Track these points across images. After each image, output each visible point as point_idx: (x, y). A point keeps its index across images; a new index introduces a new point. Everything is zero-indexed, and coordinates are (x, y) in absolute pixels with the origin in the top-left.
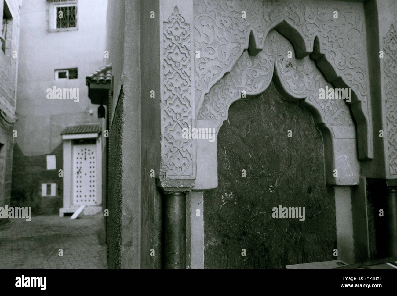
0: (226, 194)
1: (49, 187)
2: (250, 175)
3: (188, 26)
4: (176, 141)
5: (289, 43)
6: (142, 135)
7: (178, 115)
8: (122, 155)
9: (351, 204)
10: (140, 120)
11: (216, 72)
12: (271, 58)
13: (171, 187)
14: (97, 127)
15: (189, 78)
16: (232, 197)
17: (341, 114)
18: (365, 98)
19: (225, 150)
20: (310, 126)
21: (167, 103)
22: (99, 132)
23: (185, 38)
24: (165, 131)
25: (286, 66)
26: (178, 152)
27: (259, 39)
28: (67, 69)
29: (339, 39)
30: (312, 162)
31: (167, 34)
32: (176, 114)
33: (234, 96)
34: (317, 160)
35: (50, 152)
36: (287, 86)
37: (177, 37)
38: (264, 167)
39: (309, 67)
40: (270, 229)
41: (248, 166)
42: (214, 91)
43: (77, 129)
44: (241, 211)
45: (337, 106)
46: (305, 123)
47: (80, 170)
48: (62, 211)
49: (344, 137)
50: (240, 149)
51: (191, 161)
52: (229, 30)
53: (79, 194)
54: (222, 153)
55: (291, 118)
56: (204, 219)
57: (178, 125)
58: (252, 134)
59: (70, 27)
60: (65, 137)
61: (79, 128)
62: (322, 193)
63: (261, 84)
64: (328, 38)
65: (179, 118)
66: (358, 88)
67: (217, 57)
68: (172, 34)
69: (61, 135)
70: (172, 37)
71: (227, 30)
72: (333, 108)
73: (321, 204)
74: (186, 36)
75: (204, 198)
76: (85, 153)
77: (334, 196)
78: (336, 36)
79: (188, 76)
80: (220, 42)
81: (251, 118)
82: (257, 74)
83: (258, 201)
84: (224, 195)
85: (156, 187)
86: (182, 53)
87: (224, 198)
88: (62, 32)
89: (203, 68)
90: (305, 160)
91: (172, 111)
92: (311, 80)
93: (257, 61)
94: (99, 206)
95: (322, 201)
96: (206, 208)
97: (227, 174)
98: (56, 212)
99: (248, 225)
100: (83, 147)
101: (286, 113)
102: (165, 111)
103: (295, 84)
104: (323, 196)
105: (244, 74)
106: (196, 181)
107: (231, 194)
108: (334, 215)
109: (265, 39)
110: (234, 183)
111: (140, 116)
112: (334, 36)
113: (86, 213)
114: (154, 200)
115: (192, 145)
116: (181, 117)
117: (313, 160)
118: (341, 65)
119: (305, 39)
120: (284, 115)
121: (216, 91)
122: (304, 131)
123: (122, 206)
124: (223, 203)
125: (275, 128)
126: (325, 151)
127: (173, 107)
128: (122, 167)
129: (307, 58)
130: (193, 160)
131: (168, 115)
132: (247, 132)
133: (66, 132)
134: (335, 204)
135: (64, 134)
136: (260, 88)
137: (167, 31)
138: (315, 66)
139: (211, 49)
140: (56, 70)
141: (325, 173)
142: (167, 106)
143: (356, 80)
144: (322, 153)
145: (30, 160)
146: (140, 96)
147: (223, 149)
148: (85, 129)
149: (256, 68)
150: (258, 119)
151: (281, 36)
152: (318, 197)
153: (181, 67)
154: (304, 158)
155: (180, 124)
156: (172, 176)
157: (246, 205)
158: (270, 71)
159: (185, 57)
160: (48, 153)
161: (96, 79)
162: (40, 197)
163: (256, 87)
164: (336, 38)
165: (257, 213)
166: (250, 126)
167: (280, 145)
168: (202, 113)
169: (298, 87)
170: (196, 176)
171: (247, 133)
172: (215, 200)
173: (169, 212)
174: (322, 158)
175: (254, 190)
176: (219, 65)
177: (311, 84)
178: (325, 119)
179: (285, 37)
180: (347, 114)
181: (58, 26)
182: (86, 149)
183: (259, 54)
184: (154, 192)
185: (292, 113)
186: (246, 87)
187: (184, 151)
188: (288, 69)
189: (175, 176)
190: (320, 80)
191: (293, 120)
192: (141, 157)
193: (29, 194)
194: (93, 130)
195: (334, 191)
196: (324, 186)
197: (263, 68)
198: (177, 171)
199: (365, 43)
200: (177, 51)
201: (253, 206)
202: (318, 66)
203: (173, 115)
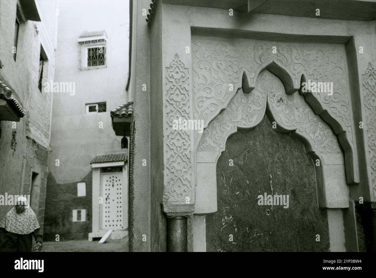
0: (226, 217)
1: (79, 212)
2: (248, 200)
3: (187, 70)
4: (177, 170)
5: (280, 81)
6: (151, 165)
7: (178, 148)
8: (134, 183)
9: (343, 225)
10: (150, 152)
11: (213, 109)
12: (264, 95)
13: (173, 212)
14: (124, 156)
15: (189, 115)
16: (231, 220)
17: (329, 143)
18: (350, 128)
19: (224, 177)
20: (302, 154)
21: (169, 138)
22: (125, 161)
23: (184, 81)
24: (168, 162)
25: (277, 101)
26: (179, 180)
27: (251, 78)
28: (97, 103)
29: (323, 76)
30: (305, 187)
31: (169, 78)
32: (177, 147)
33: (231, 129)
34: (310, 185)
35: (80, 180)
36: (279, 119)
37: (177, 80)
38: (260, 192)
39: (299, 101)
40: (268, 249)
41: (246, 192)
42: (213, 125)
43: (105, 159)
44: (240, 233)
45: (325, 136)
46: (297, 152)
47: (108, 196)
48: (91, 236)
49: (332, 164)
50: (238, 176)
51: (190, 189)
52: (224, 71)
53: (107, 219)
54: (222, 181)
55: (285, 147)
56: (206, 241)
57: (179, 157)
58: (249, 162)
59: (99, 65)
60: (94, 166)
61: (107, 157)
62: (316, 216)
63: (255, 117)
64: (314, 75)
65: (179, 151)
66: (342, 120)
67: (214, 96)
68: (173, 77)
69: (91, 163)
70: (173, 80)
71: (222, 72)
72: (322, 138)
73: (315, 226)
74: (185, 79)
75: (206, 222)
76: (113, 180)
77: (327, 218)
78: (320, 74)
79: (187, 113)
80: (216, 83)
81: (248, 148)
82: (251, 109)
83: (256, 224)
84: (225, 218)
85: (162, 212)
86: (182, 94)
87: (224, 221)
88: (91, 69)
89: (202, 106)
90: (298, 185)
91: (173, 145)
92: (301, 113)
93: (251, 98)
94: (126, 230)
95: (316, 223)
96: (208, 230)
97: (227, 199)
98: (86, 237)
99: (247, 246)
100: (111, 175)
101: (280, 144)
102: (167, 145)
103: (286, 117)
104: (317, 218)
105: (240, 109)
106: (195, 206)
107: (231, 217)
108: (327, 236)
109: (256, 78)
110: (233, 207)
111: (150, 148)
112: (319, 74)
113: (113, 238)
114: (160, 224)
115: (191, 174)
116: (181, 149)
117: (305, 185)
118: (326, 99)
119: (293, 77)
120: (278, 145)
121: (215, 125)
122: (296, 159)
123: (133, 229)
124: (224, 226)
125: (269, 156)
126: (316, 176)
127: (174, 141)
128: (133, 194)
129: (296, 94)
130: (192, 187)
131: (170, 148)
132: (244, 160)
133: (96, 161)
134: (328, 226)
135: (93, 163)
136: (254, 122)
137: (168, 75)
138: (303, 100)
139: (208, 89)
140: (86, 104)
141: (317, 197)
142: (169, 140)
143: (340, 113)
144: (314, 178)
145: (63, 188)
146: (150, 131)
147: (223, 176)
148: (112, 158)
149: (250, 104)
150: (254, 149)
151: (273, 75)
152: (312, 219)
153: (181, 105)
154: (298, 184)
155: (181, 155)
156: (174, 202)
157: (245, 227)
158: (263, 106)
159: (184, 97)
160: (79, 181)
161: (119, 114)
162: (71, 223)
163: (250, 121)
164: (321, 76)
165: (255, 235)
166: (247, 155)
167: (275, 172)
168: (202, 145)
169: (289, 120)
170: (195, 202)
171: (244, 162)
172: (216, 223)
173: (172, 234)
174: (315, 183)
175: (252, 213)
176: (216, 103)
177: (300, 117)
178: (315, 147)
179: (276, 75)
180: (335, 143)
181: (89, 64)
182: (113, 177)
183: (252, 91)
184: (160, 217)
185: (285, 143)
186: (241, 121)
187: (184, 180)
188: (279, 103)
189: (176, 202)
190: (309, 113)
191: (286, 149)
192: (150, 184)
193: (61, 220)
194: (120, 159)
195: (327, 214)
196: (317, 209)
197: (257, 103)
198: (178, 198)
199: (348, 79)
200: (178, 92)
201: (251, 228)
202: (306, 100)
203: (174, 148)
